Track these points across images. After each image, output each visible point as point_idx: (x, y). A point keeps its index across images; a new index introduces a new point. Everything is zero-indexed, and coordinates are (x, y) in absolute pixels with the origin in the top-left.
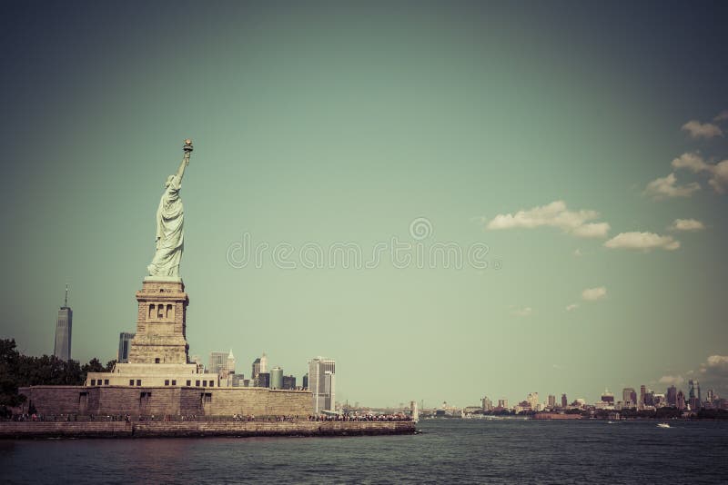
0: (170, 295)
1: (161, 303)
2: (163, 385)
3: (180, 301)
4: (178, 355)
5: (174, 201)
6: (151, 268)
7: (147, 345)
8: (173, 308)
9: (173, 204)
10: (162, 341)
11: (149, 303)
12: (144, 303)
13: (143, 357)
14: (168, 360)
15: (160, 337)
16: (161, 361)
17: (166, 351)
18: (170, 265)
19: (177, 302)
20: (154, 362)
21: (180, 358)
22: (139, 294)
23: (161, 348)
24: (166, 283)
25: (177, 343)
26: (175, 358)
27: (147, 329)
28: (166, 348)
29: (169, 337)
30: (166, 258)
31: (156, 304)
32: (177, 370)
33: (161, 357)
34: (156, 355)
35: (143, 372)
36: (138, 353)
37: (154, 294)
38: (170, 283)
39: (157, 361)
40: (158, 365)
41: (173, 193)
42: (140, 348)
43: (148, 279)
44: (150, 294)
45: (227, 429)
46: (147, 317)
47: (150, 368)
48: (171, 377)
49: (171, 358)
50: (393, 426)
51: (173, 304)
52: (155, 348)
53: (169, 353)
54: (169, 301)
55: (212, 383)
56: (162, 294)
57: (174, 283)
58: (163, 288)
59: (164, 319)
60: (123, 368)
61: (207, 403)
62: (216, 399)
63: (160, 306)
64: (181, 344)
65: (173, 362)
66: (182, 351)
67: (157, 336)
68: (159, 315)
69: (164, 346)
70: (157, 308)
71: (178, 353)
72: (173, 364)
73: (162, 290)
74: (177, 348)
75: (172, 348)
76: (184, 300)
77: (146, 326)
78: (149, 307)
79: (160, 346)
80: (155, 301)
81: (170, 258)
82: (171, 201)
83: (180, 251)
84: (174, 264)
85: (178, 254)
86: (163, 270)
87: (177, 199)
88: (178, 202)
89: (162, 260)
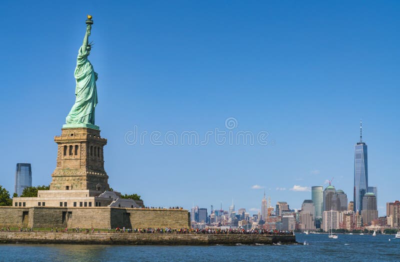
1: (71, 144)
3: (83, 142)
4: (82, 183)
5: (83, 64)
6: (68, 118)
7: (62, 176)
8: (79, 147)
9: (82, 68)
10: (70, 173)
11: (63, 145)
12: (60, 145)
13: (59, 185)
14: (74, 186)
15: (70, 170)
16: (70, 188)
17: (74, 180)
18: (82, 115)
19: (81, 142)
20: (65, 189)
21: (83, 185)
22: (57, 138)
23: (71, 178)
24: (75, 129)
25: (81, 174)
26: (79, 186)
27: (62, 164)
28: (74, 178)
29: (76, 170)
31: (68, 145)
33: (70, 185)
34: (67, 184)
35: (55, 197)
36: (56, 182)
37: (66, 138)
38: (78, 129)
39: (67, 188)
40: (68, 191)
41: (82, 59)
42: (57, 178)
43: (65, 126)
44: (63, 138)
46: (63, 156)
47: (59, 193)
49: (76, 186)
51: (79, 144)
52: (67, 178)
53: (76, 182)
54: (76, 142)
56: (73, 138)
57: (81, 129)
58: (73, 133)
59: (73, 157)
60: (42, 194)
61: (69, 218)
62: (75, 216)
63: (71, 147)
64: (83, 175)
65: (78, 188)
66: (85, 180)
67: (68, 169)
68: (71, 154)
69: (72, 176)
70: (68, 148)
71: (82, 181)
72: (78, 189)
73: (72, 135)
74: (81, 178)
75: (77, 178)
76: (86, 140)
77: (62, 162)
78: (63, 148)
79: (70, 176)
80: (67, 143)
81: (82, 109)
82: (80, 65)
83: (91, 104)
84: (85, 113)
85: (89, 106)
86: (76, 119)
87: (85, 63)
88: (86, 65)
89: (76, 111)
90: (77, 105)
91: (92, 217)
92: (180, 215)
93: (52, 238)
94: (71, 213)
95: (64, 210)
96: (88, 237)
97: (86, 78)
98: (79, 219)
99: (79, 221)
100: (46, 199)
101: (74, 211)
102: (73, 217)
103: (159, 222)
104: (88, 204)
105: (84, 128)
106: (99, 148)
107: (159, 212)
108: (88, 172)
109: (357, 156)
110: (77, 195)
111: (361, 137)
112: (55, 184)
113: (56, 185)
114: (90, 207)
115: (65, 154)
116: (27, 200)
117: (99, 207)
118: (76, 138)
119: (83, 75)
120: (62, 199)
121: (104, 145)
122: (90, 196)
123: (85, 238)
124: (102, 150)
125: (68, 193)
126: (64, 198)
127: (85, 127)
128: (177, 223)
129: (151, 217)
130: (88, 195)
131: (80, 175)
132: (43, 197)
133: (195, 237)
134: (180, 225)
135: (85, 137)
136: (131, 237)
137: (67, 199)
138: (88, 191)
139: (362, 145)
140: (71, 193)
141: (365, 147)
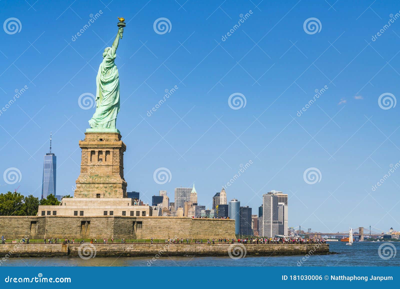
0: (107, 143)
1: (100, 149)
2: (102, 215)
3: (117, 148)
4: (116, 191)
5: (111, 68)
6: (91, 121)
7: (89, 183)
8: (111, 153)
9: (110, 71)
10: (102, 180)
11: (90, 150)
12: (86, 150)
13: (86, 193)
14: (107, 194)
15: (100, 177)
16: (102, 196)
17: (106, 188)
18: (108, 119)
19: (114, 148)
20: (95, 196)
21: (117, 193)
22: (82, 143)
23: (101, 185)
24: (104, 133)
25: (115, 181)
26: (113, 193)
28: (105, 185)
29: (108, 177)
30: (104, 114)
31: (96, 150)
32: (115, 203)
33: (101, 192)
34: (97, 192)
35: (86, 205)
36: (81, 189)
37: (94, 143)
38: (108, 133)
39: (98, 195)
40: (98, 199)
41: (110, 61)
42: (84, 185)
43: (88, 130)
44: (90, 143)
45: (150, 250)
46: (89, 160)
47: (91, 202)
48: (109, 208)
49: (110, 194)
51: (111, 150)
52: (96, 185)
53: (108, 189)
54: (107, 148)
55: (144, 213)
56: (101, 143)
57: (112, 134)
58: (102, 138)
59: (103, 163)
60: (68, 202)
61: (138, 229)
62: (146, 226)
63: (100, 152)
64: (118, 182)
65: (111, 196)
66: (120, 188)
67: (97, 176)
69: (103, 183)
70: (97, 154)
71: (116, 189)
72: (112, 198)
73: (101, 140)
74: (115, 185)
75: (110, 185)
76: (121, 146)
77: (89, 168)
78: (90, 153)
79: (100, 184)
80: (96, 148)
81: (108, 113)
82: (108, 68)
83: (117, 108)
84: (112, 118)
85: (115, 110)
86: (102, 123)
87: (113, 66)
88: (114, 68)
89: (101, 115)
91: (168, 228)
92: (229, 225)
93: (174, 250)
94: (141, 223)
95: (134, 220)
97: (115, 81)
98: (152, 230)
99: (152, 232)
100: (84, 207)
101: (144, 221)
102: (144, 227)
103: (212, 232)
104: (141, 214)
107: (212, 221)
108: (122, 180)
109: (47, 166)
112: (81, 191)
113: (82, 193)
116: (59, 209)
119: (112, 78)
125: (103, 202)
127: (116, 132)
128: (227, 233)
131: (114, 182)
134: (229, 235)
135: (120, 142)
137: (115, 207)
138: (130, 199)
139: (51, 155)
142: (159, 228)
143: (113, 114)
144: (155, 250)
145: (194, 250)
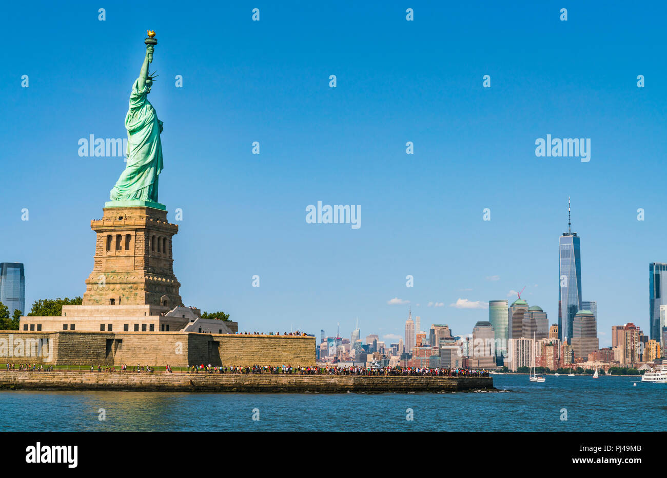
1: (119, 233)
3: (139, 230)
4: (136, 294)
5: (140, 107)
6: (114, 192)
7: (103, 284)
8: (133, 238)
9: (138, 113)
10: (117, 279)
11: (105, 234)
12: (101, 234)
13: (97, 297)
14: (124, 300)
15: (118, 274)
16: (117, 302)
17: (124, 289)
19: (136, 230)
20: (108, 303)
21: (138, 297)
22: (95, 224)
23: (118, 286)
24: (126, 208)
25: (136, 280)
26: (132, 298)
27: (104, 265)
28: (123, 286)
29: (128, 273)
30: (131, 178)
31: (114, 234)
33: (116, 297)
34: (112, 295)
35: (91, 315)
36: (92, 292)
37: (111, 223)
38: (131, 208)
39: (112, 301)
40: (113, 307)
41: (138, 98)
42: (95, 286)
43: (108, 205)
44: (105, 224)
46: (105, 250)
47: (98, 310)
48: (107, 320)
49: (128, 298)
50: (350, 381)
51: (133, 233)
52: (112, 286)
53: (126, 293)
54: (127, 230)
55: (152, 327)
56: (122, 222)
57: (136, 208)
58: (123, 215)
59: (123, 252)
60: (69, 311)
61: (118, 350)
63: (119, 237)
64: (140, 281)
65: (129, 302)
66: (142, 289)
67: (114, 272)
68: (118, 248)
69: (120, 283)
70: (114, 239)
71: (137, 292)
72: (130, 304)
73: (121, 218)
74: (135, 285)
75: (130, 286)
76: (144, 227)
77: (104, 260)
78: (106, 238)
79: (117, 283)
80: (112, 231)
81: (137, 177)
82: (134, 109)
83: (153, 169)
84: (143, 184)
85: (149, 172)
86: (127, 193)
87: (143, 106)
88: (145, 108)
89: (127, 181)
90: (128, 171)
91: (156, 348)
92: (303, 345)
93: (93, 382)
94: (120, 341)
95: (109, 337)
96: (153, 379)
97: (145, 129)
100: (76, 319)
101: (125, 338)
102: (124, 348)
104: (148, 328)
105: (141, 208)
106: (165, 240)
107: (267, 340)
108: (147, 277)
109: (564, 254)
110: (128, 313)
111: (570, 224)
112: (91, 296)
113: (93, 298)
114: (152, 332)
115: (108, 248)
116: (44, 321)
117: (165, 332)
118: (127, 223)
119: (140, 124)
120: (104, 319)
121: (173, 234)
122: (151, 314)
123: (148, 381)
124: (170, 242)
125: (113, 310)
126: (108, 318)
127: (143, 205)
129: (254, 348)
130: (148, 314)
131: (134, 281)
132: (71, 316)
133: (332, 381)
134: (303, 360)
135: (143, 221)
136: (224, 380)
137: (113, 319)
138: (148, 306)
139: (571, 236)
140: (119, 310)
141: (577, 240)
142: (144, 349)
143: (145, 178)
144: (63, 380)
145: (124, 382)
